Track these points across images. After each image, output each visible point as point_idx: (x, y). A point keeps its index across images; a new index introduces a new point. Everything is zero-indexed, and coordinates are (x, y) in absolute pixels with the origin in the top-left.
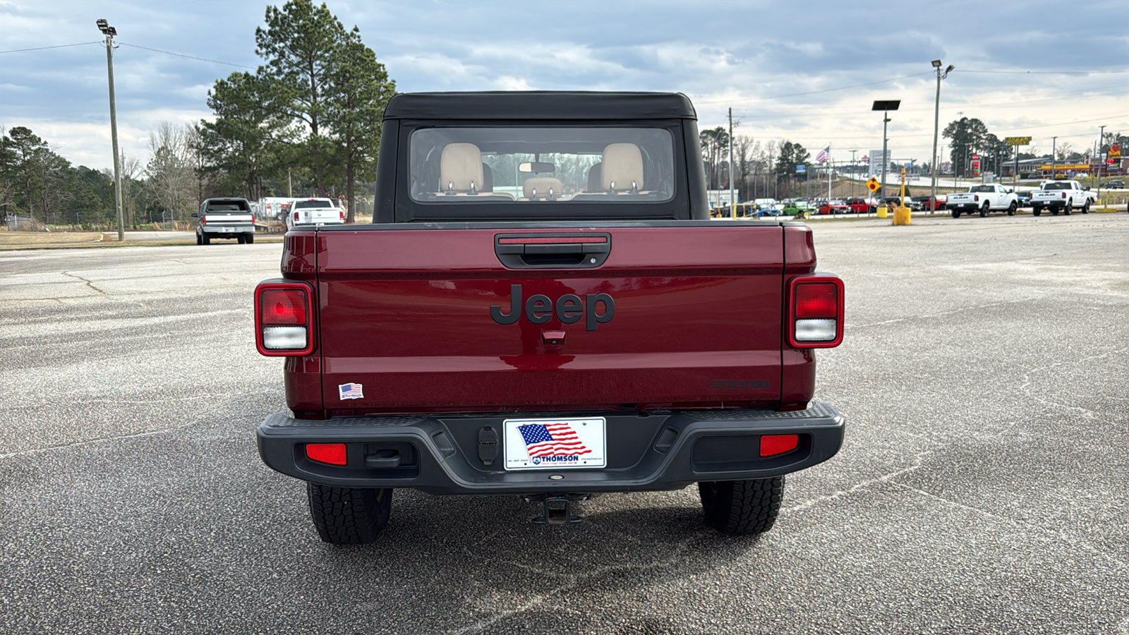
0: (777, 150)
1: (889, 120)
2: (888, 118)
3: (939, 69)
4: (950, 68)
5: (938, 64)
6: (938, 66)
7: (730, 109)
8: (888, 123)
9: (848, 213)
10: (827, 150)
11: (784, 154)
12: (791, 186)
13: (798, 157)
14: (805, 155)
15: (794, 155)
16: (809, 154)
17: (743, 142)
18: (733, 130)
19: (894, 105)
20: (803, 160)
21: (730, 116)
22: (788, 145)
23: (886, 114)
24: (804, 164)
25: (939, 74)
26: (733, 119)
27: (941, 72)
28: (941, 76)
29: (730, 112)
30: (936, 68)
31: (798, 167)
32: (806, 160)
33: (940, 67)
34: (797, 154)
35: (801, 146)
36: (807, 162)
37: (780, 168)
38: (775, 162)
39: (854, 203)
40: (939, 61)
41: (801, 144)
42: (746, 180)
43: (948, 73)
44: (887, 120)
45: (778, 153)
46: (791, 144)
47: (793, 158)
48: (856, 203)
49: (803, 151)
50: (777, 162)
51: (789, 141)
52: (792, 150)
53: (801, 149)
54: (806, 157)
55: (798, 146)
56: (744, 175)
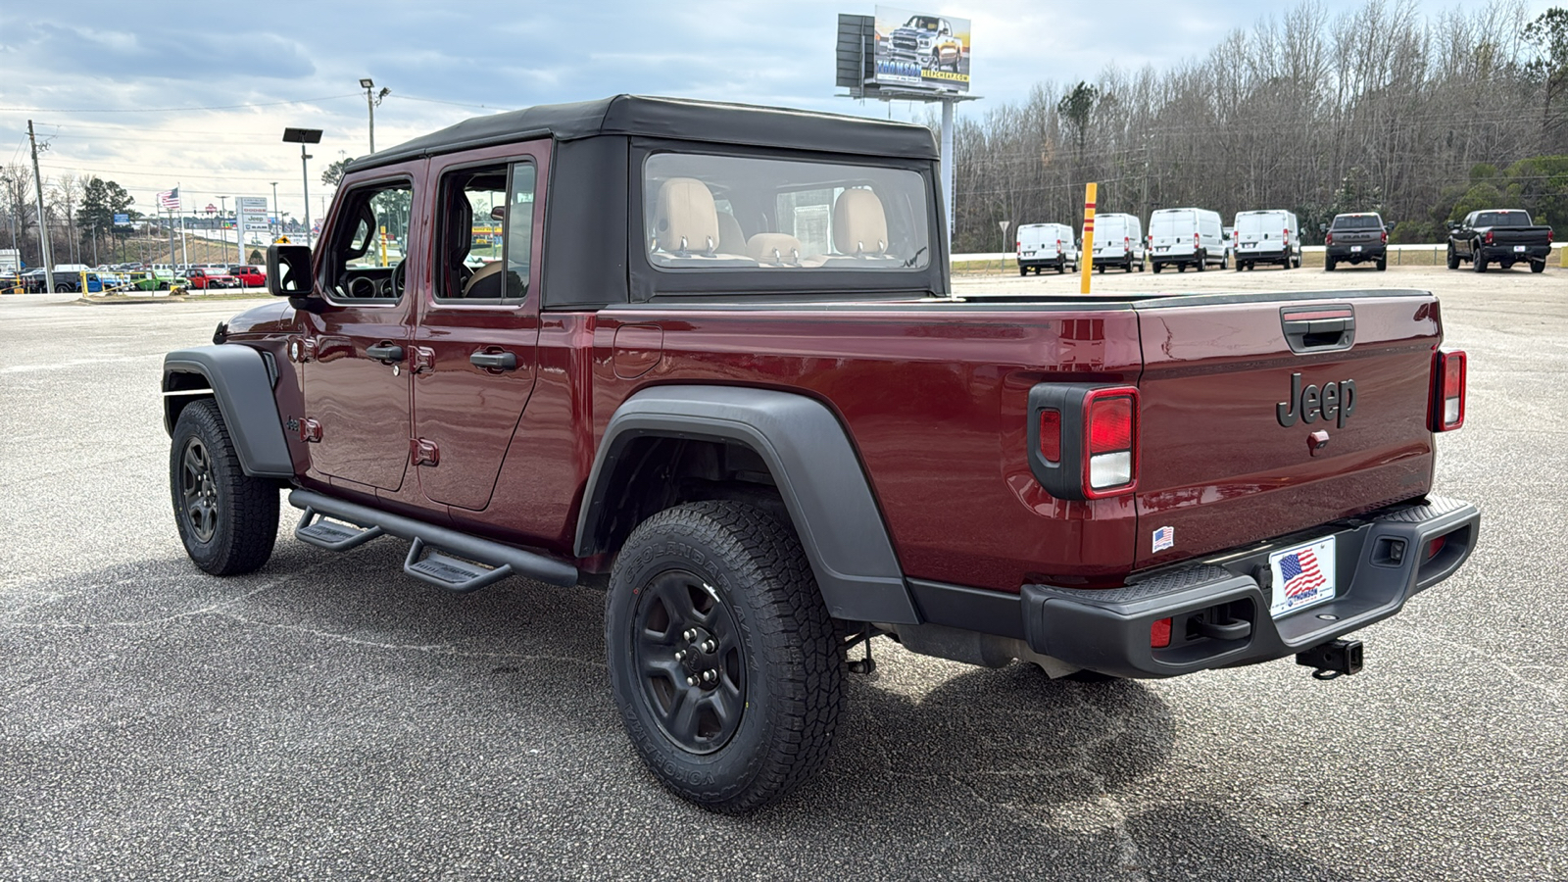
0: (78, 190)
1: (310, 157)
2: (307, 153)
3: (370, 92)
4: (384, 92)
5: (369, 85)
6: (369, 87)
7: (30, 122)
8: (307, 160)
9: (235, 287)
10: (174, 194)
11: (92, 196)
12: (106, 244)
13: (114, 203)
14: (126, 199)
15: (108, 199)
16: (132, 198)
17: (19, 174)
18: (38, 156)
19: (313, 136)
20: (124, 206)
21: (31, 134)
22: (96, 183)
23: (304, 147)
24: (125, 212)
25: (370, 98)
26: (36, 137)
27: (373, 96)
28: (374, 102)
29: (31, 127)
30: (367, 90)
31: (117, 216)
32: (128, 207)
33: (372, 89)
34: (112, 198)
35: (117, 186)
36: (129, 210)
37: (85, 218)
38: (77, 207)
39: (243, 273)
40: (370, 81)
41: (117, 183)
42: (29, 234)
43: (383, 97)
44: (305, 157)
45: (80, 195)
46: (102, 183)
47: (106, 203)
48: (246, 273)
49: (122, 193)
50: (81, 208)
51: (97, 177)
52: (104, 190)
53: (118, 190)
54: (128, 202)
55: (112, 185)
56: (25, 227)
